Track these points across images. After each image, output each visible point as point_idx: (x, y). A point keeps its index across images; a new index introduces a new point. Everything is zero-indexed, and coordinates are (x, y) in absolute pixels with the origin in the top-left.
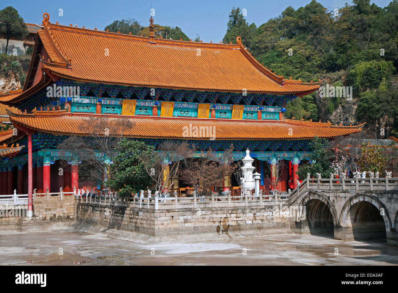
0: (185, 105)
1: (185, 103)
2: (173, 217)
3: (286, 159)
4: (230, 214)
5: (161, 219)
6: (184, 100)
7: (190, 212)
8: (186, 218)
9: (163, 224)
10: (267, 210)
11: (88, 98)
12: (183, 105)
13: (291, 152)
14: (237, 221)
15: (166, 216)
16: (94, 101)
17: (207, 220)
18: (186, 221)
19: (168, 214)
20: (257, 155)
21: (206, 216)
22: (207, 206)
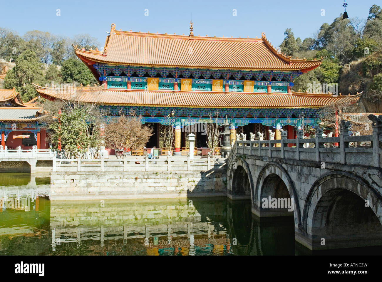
0: (202, 81)
1: (202, 79)
2: (74, 180)
3: (289, 125)
4: (146, 179)
5: (58, 182)
6: (201, 77)
7: (94, 176)
8: (90, 182)
9: (61, 188)
10: (195, 175)
11: (120, 78)
12: (200, 81)
13: (294, 118)
14: (155, 187)
15: (64, 179)
16: (125, 79)
17: (115, 185)
18: (89, 185)
19: (67, 177)
20: (262, 121)
21: (115, 181)
22: (118, 169)
